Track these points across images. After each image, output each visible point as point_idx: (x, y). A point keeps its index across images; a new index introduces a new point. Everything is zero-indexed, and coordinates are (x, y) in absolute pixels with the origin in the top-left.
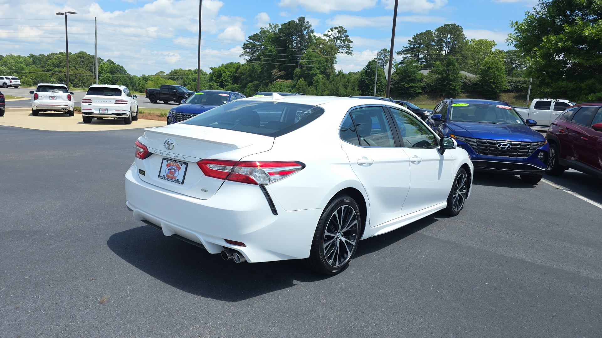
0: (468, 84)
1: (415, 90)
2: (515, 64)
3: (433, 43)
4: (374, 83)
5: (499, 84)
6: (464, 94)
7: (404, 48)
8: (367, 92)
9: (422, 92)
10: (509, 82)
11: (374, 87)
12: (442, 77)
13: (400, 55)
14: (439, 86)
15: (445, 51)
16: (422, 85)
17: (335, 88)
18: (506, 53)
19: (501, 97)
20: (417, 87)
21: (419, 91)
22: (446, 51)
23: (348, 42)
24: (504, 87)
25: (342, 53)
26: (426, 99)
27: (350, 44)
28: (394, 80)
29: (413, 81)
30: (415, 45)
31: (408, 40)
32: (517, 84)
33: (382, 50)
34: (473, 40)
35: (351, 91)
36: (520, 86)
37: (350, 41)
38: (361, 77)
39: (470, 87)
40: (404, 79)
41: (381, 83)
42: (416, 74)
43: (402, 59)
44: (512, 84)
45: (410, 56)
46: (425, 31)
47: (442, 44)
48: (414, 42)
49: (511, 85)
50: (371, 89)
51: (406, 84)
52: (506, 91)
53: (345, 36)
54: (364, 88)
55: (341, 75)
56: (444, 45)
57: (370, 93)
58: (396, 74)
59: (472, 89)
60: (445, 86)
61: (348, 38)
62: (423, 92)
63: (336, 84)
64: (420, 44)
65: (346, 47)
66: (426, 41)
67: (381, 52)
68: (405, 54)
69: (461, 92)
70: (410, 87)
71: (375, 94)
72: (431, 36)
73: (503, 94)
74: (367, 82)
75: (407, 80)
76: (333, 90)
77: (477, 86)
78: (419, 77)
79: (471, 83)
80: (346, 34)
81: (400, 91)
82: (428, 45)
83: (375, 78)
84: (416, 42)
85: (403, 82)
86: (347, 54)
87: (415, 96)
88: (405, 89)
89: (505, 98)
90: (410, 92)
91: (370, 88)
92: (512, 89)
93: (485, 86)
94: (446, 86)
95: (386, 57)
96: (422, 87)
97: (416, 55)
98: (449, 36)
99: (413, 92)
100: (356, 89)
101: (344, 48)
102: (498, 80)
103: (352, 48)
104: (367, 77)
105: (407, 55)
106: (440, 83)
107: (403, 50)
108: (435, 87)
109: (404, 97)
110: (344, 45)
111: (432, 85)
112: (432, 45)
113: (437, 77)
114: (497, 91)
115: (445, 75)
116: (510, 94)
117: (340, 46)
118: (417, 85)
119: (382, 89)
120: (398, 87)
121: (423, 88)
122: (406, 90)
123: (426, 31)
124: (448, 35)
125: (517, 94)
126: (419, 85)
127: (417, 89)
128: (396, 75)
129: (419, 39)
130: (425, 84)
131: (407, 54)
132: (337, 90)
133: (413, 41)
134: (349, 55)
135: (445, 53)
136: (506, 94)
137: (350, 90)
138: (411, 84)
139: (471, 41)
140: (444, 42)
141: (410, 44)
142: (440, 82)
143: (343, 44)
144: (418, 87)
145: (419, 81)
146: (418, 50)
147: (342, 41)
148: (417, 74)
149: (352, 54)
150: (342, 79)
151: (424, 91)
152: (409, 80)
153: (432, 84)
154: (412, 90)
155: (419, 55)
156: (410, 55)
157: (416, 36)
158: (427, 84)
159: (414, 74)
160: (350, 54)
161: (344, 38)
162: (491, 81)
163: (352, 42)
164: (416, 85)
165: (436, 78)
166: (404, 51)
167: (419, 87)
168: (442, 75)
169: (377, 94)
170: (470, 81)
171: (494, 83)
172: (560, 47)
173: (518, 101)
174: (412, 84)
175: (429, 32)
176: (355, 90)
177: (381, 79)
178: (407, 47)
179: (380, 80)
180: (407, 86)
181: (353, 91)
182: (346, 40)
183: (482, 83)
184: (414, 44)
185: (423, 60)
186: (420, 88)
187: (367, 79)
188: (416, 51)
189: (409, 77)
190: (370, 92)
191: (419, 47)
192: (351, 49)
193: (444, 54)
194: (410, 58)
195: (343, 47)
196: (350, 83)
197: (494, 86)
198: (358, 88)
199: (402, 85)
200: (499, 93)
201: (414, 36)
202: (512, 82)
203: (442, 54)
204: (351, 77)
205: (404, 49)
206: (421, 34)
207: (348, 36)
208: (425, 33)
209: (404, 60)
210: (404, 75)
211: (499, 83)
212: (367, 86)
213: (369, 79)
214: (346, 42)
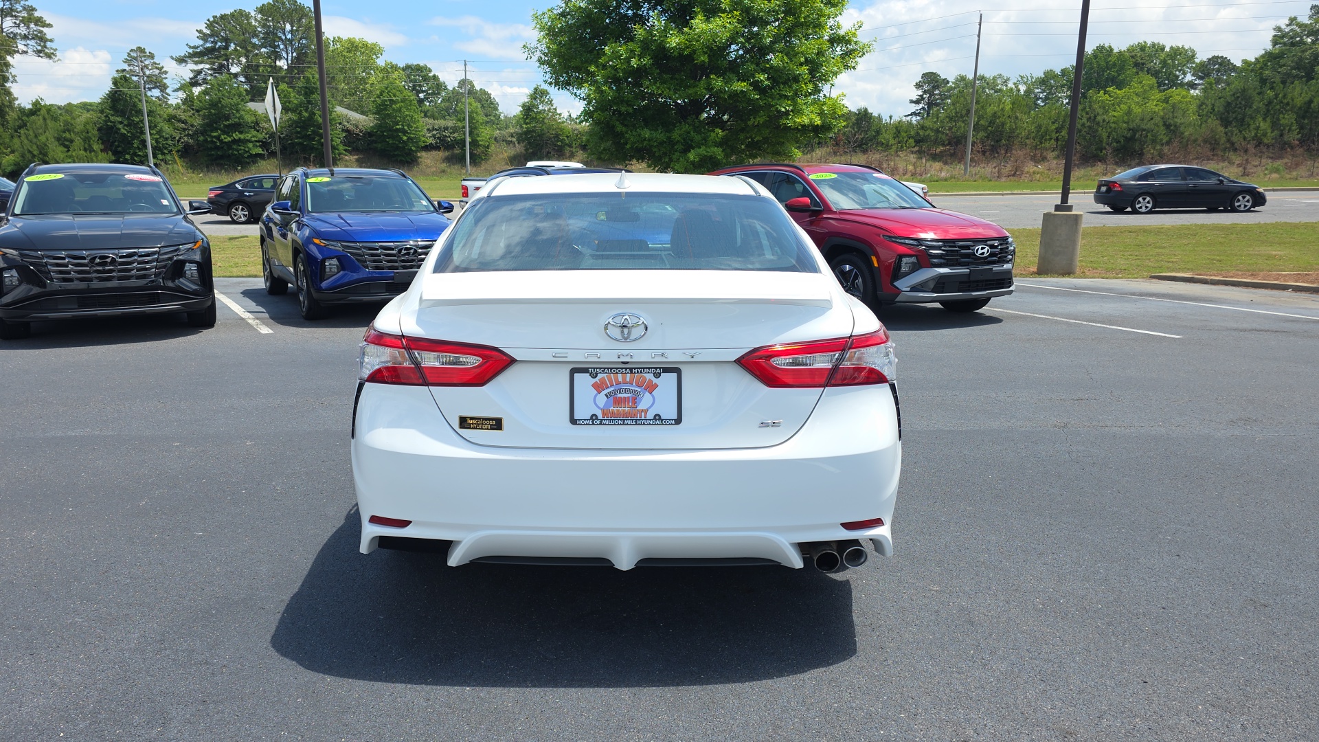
0: (355, 134)
1: (247, 150)
2: (423, 92)
3: (255, 40)
4: (143, 133)
5: (414, 134)
6: (351, 154)
7: (190, 47)
8: (128, 157)
9: (262, 152)
10: (428, 130)
11: (144, 142)
12: (300, 119)
13: (184, 64)
14: (297, 138)
15: (285, 61)
16: (260, 136)
17: (35, 147)
18: (403, 69)
19: (420, 159)
20: (250, 141)
21: (256, 150)
22: (287, 60)
23: (36, 25)
24: (423, 139)
25: (26, 52)
26: (275, 169)
27: (45, 30)
28: (192, 126)
29: (238, 127)
30: (215, 42)
31: (197, 30)
32: (444, 133)
33: (132, 50)
34: (337, 38)
35: (85, 154)
36: (452, 137)
37: (42, 22)
38: (104, 118)
39: (360, 140)
40: (216, 123)
41: (160, 132)
42: (242, 113)
43: (192, 75)
44: (435, 132)
45: (208, 69)
46: (232, 11)
47: (276, 44)
48: (211, 36)
49: (434, 136)
50: (138, 147)
51: (223, 135)
52: (428, 148)
53: (24, 9)
54: (118, 146)
55: (43, 112)
56: (282, 47)
57: (136, 159)
58: (192, 112)
59: (366, 145)
60: (311, 138)
61: (36, 14)
62: (265, 152)
63: (36, 136)
64: (227, 41)
65: (33, 38)
66: (239, 35)
67: (132, 54)
68: (196, 63)
69: (345, 150)
70: (234, 141)
71: (152, 161)
72: (250, 24)
73: (423, 154)
74: (122, 130)
75: (225, 125)
76: (30, 152)
77: (374, 138)
78: (249, 119)
79: (361, 132)
80: (27, 3)
81: (213, 152)
82: (245, 45)
83: (142, 121)
84: (217, 37)
85: (216, 129)
86: (42, 57)
87: (249, 163)
88: (222, 148)
89: (429, 161)
90: (236, 153)
91: (135, 146)
92: (436, 143)
93: (389, 138)
94: (313, 139)
95: (148, 68)
96: (261, 141)
97: (221, 66)
98: (288, 27)
99: (244, 153)
100: (96, 147)
101: (28, 42)
102: (409, 126)
103: (51, 41)
104: (119, 119)
105: (200, 66)
106: (298, 132)
107: (189, 53)
108: (290, 142)
109: (226, 165)
110: (26, 33)
111: (282, 136)
112: (254, 46)
113: (290, 118)
114: (413, 148)
115: (305, 114)
116: (434, 153)
117: (15, 35)
118: (248, 136)
119: (166, 148)
120: (206, 141)
121: (264, 145)
122: (225, 148)
123: (235, 11)
124: (285, 24)
125: (447, 154)
126: (254, 137)
127: (250, 145)
128: (193, 114)
129: (223, 30)
130: (266, 134)
131: (201, 62)
132: (41, 153)
133: (208, 32)
134: (46, 60)
135: (286, 63)
136: (429, 153)
137: (82, 152)
138: (234, 135)
139: (333, 41)
140: (280, 38)
141: (202, 40)
142: (299, 129)
143: (23, 30)
144: (252, 142)
145: (251, 127)
146: (226, 55)
147: (18, 22)
148: (244, 110)
149: (56, 59)
150: (50, 123)
151: (267, 151)
152: (230, 125)
153: (282, 134)
154: (241, 150)
155: (228, 65)
156: (208, 66)
157: (214, 22)
158: (271, 135)
159: (238, 111)
160: (49, 56)
161: (24, 14)
162: (398, 127)
163: (49, 26)
164: (247, 138)
165: (288, 121)
166: (191, 56)
167: (256, 141)
168: (300, 114)
169: (155, 160)
170: (357, 127)
171: (405, 132)
172: (635, 66)
173: (452, 167)
174: (237, 136)
175: (240, 15)
176: (94, 151)
177: (158, 123)
178: (198, 47)
179: (156, 126)
180: (226, 140)
181: (90, 152)
182: (30, 18)
183: (382, 132)
184: (212, 40)
185: (243, 79)
186: (258, 144)
187: (121, 123)
188: (220, 57)
189: (227, 118)
190: (135, 154)
191: (226, 48)
192: (49, 44)
193: (286, 67)
194: (209, 72)
195: (25, 37)
196: (74, 132)
197: (405, 138)
198: (102, 147)
199: (215, 137)
200: (416, 151)
201: (208, 20)
202: (434, 129)
203: (281, 68)
204: (74, 119)
205: (191, 51)
206: (223, 17)
207: (34, 9)
208: (232, 15)
209: (195, 77)
210: (215, 114)
211: (413, 132)
212: (126, 142)
213: (126, 122)
214: (32, 25)
